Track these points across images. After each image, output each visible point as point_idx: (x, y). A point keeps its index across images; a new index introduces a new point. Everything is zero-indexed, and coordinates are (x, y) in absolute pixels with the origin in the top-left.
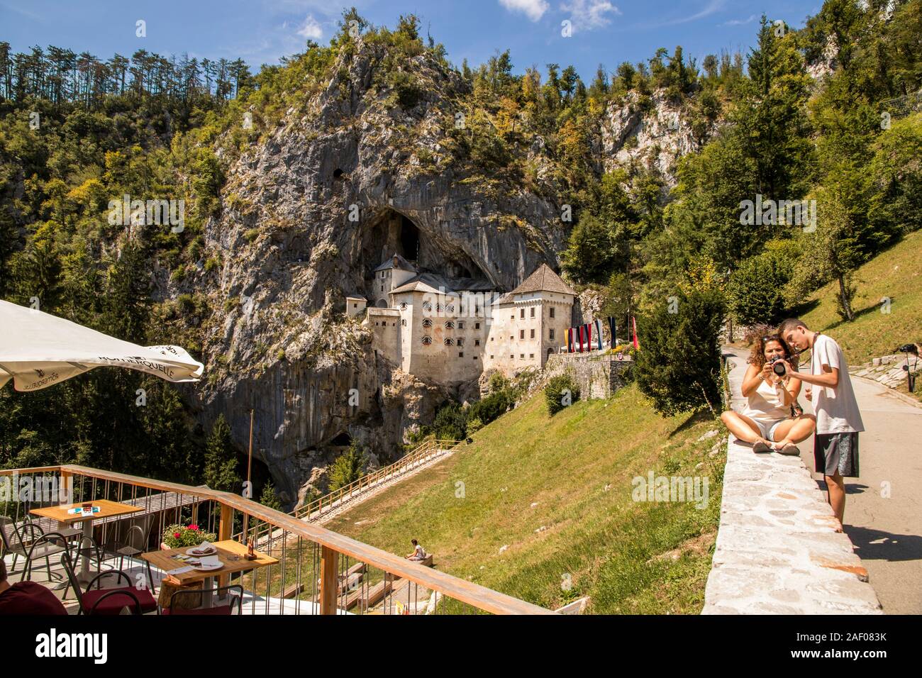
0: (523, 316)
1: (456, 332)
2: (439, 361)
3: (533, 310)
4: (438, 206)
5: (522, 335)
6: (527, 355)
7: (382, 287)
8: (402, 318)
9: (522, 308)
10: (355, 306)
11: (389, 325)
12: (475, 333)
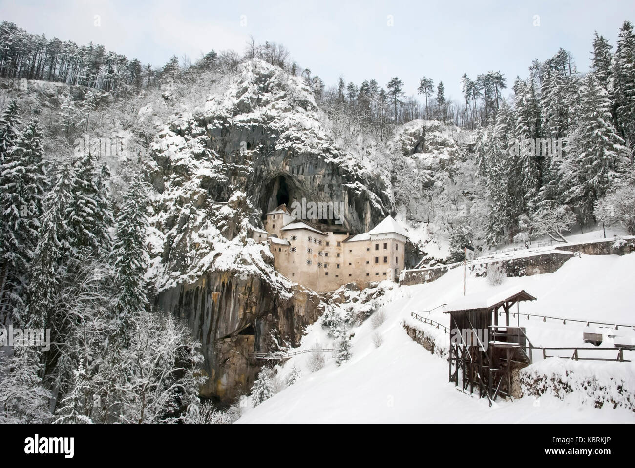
0: (377, 248)
1: (324, 258)
2: (315, 277)
3: (385, 244)
4: (318, 174)
5: (377, 260)
6: (381, 273)
7: (274, 226)
8: (292, 246)
9: (377, 243)
10: (260, 236)
11: (283, 251)
12: (336, 259)
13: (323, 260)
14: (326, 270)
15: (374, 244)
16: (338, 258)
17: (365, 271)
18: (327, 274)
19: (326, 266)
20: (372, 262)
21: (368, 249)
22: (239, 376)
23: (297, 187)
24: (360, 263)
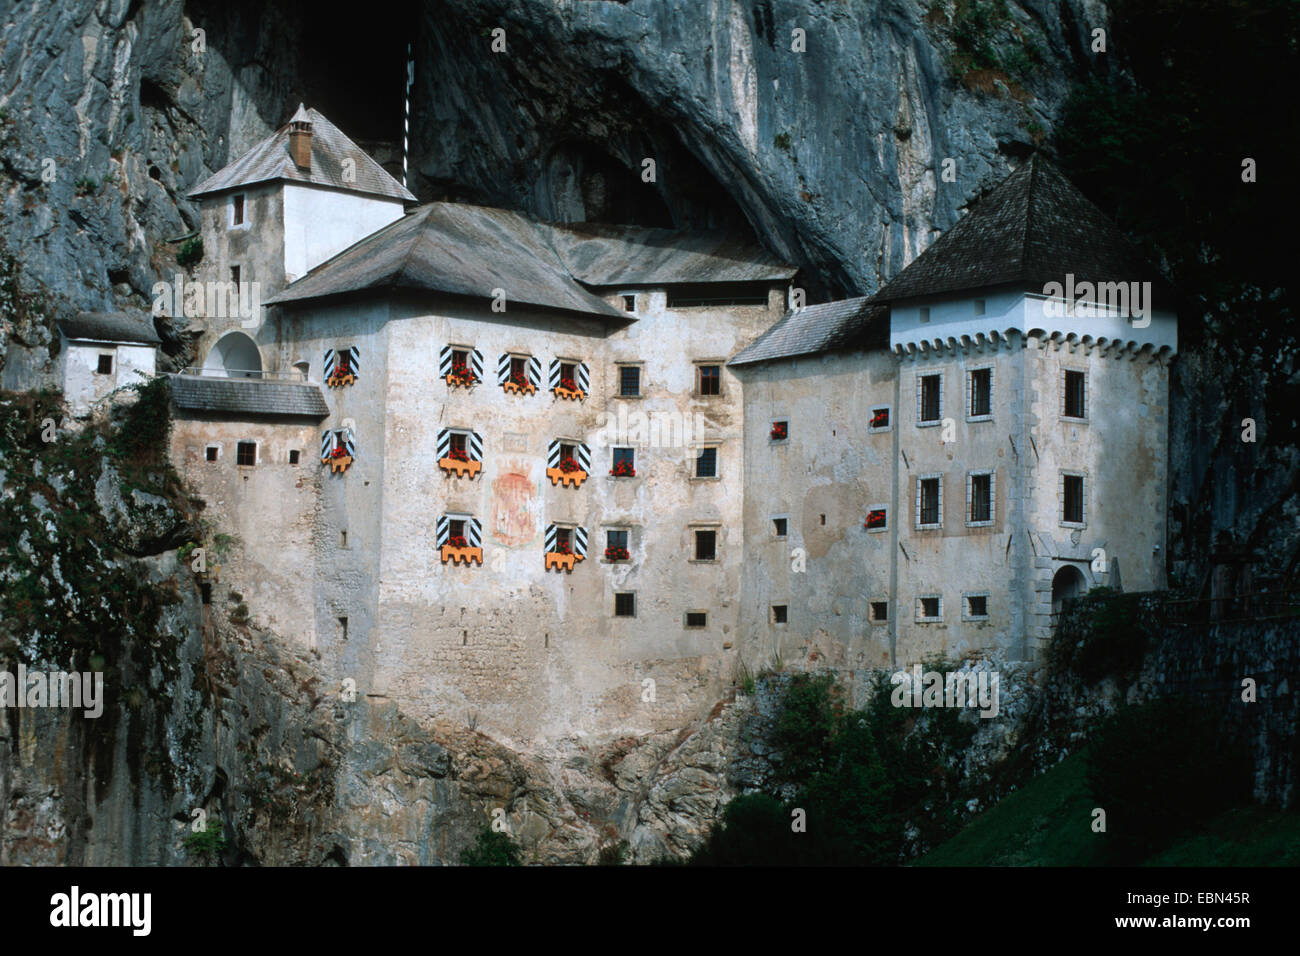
0: (931, 408)
1: (601, 492)
2: (521, 636)
3: (982, 378)
5: (930, 500)
6: (953, 601)
7: (235, 271)
8: (331, 425)
9: (929, 370)
10: (105, 366)
11: (268, 461)
12: (692, 494)
13: (594, 508)
14: (617, 579)
15: (912, 376)
16: (706, 486)
17: (863, 581)
18: (625, 605)
19: (617, 551)
20: (905, 515)
21: (882, 418)
24: (832, 522)
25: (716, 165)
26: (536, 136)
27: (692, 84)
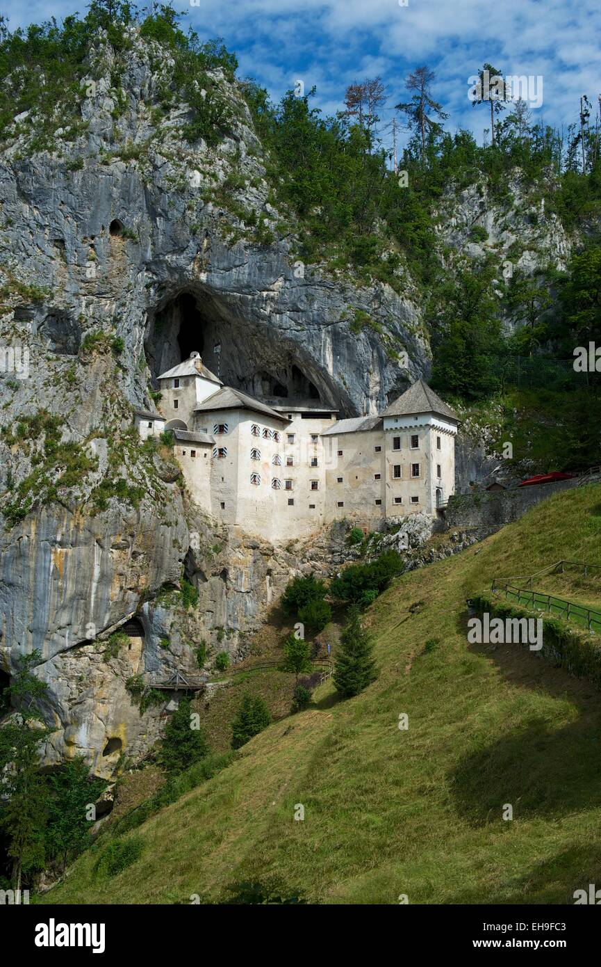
0: (397, 446)
2: (267, 509)
3: (415, 437)
4: (268, 290)
5: (397, 471)
6: (406, 498)
7: (176, 402)
8: (217, 446)
9: (396, 435)
10: (150, 426)
11: (198, 456)
12: (310, 471)
13: (282, 474)
14: (289, 495)
15: (390, 438)
16: (314, 469)
17: (372, 494)
18: (291, 502)
19: (288, 487)
20: (387, 475)
21: (378, 449)
22: (116, 725)
23: (222, 319)
24: (360, 478)
25: (316, 379)
26: (252, 369)
27: (316, 355)
